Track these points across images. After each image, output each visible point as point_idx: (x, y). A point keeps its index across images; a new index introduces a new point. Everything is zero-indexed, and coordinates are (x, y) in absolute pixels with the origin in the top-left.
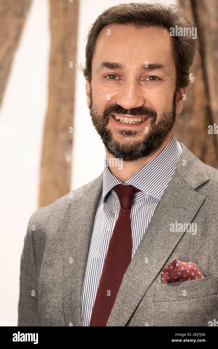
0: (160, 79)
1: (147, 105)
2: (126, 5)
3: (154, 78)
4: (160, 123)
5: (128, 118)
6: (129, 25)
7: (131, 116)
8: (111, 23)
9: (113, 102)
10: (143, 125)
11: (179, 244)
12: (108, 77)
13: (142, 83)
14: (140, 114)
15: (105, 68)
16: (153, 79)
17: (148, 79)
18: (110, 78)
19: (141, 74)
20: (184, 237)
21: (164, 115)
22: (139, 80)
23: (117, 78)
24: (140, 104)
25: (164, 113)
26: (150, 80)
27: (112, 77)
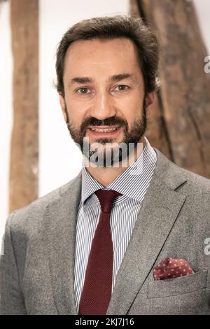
0: (129, 87)
1: (119, 115)
2: (89, 20)
3: (122, 87)
4: (132, 131)
5: (103, 128)
6: (94, 40)
7: (105, 127)
8: (76, 40)
9: (88, 115)
10: (118, 132)
11: (167, 242)
12: (79, 91)
13: (112, 93)
14: (113, 124)
15: (76, 83)
16: (122, 89)
17: (117, 89)
18: (83, 92)
19: (111, 85)
20: (170, 236)
21: (135, 123)
22: (109, 90)
23: (89, 91)
24: (112, 114)
25: (135, 122)
26: (120, 89)
27: (84, 90)
